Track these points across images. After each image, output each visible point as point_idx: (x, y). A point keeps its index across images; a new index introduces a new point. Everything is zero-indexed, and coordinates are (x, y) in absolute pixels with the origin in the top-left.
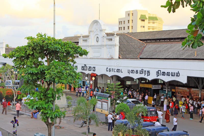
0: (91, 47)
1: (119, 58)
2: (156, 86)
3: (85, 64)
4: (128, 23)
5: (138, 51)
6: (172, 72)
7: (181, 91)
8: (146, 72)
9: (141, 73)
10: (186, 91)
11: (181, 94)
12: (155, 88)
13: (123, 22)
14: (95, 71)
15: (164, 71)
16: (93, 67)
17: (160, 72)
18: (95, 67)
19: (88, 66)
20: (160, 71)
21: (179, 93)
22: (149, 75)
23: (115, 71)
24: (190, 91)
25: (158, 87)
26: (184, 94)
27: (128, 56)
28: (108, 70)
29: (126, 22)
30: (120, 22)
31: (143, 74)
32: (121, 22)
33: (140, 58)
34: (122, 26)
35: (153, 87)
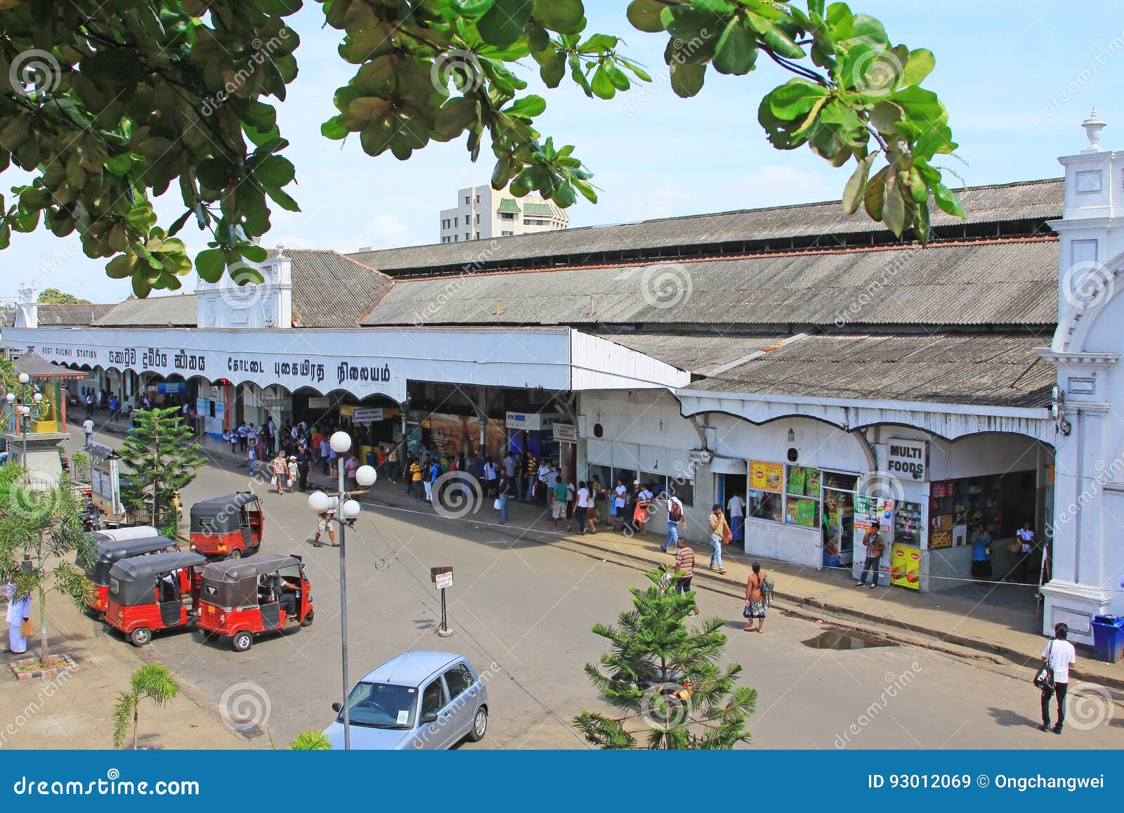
0: (206, 296)
1: (293, 326)
2: (365, 413)
3: (182, 347)
4: (467, 223)
5: (364, 302)
6: (373, 367)
7: (444, 425)
8: (316, 368)
9: (305, 372)
10: (456, 426)
11: (446, 435)
12: (363, 418)
13: (453, 223)
14: (203, 369)
15: (354, 366)
16: (200, 358)
17: (345, 367)
18: (203, 358)
19: (188, 354)
20: (346, 364)
21: (439, 434)
22: (322, 379)
23: (248, 367)
24: (465, 425)
25: (371, 415)
26: (451, 435)
27: (322, 320)
28: (232, 364)
29: (462, 220)
30: (446, 223)
31: (309, 376)
32: (449, 220)
33: (363, 326)
34: (451, 232)
35: (357, 415)
